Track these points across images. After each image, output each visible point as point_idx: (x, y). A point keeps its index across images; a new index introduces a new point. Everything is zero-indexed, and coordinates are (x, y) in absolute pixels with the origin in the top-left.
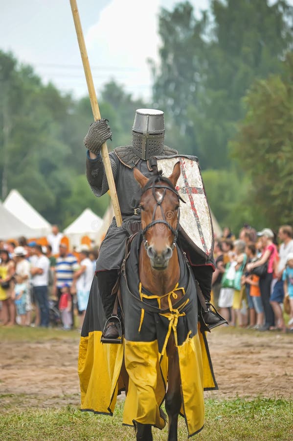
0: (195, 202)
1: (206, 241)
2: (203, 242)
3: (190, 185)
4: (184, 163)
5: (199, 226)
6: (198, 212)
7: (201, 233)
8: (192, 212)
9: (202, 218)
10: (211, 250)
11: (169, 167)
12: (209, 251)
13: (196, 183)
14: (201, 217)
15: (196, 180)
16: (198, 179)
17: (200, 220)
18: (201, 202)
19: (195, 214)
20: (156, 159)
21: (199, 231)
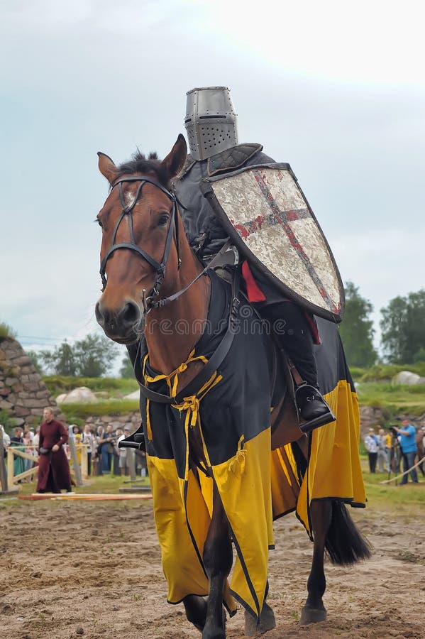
0: (296, 234)
1: (329, 292)
2: (324, 294)
3: (281, 209)
4: (264, 177)
5: (311, 271)
6: (305, 249)
7: (317, 282)
8: (294, 252)
9: (314, 256)
10: (340, 304)
11: (237, 189)
12: (337, 307)
13: (293, 203)
14: (312, 255)
15: (292, 198)
16: (296, 196)
17: (311, 261)
18: (307, 231)
19: (301, 253)
20: (210, 182)
21: (313, 279)
